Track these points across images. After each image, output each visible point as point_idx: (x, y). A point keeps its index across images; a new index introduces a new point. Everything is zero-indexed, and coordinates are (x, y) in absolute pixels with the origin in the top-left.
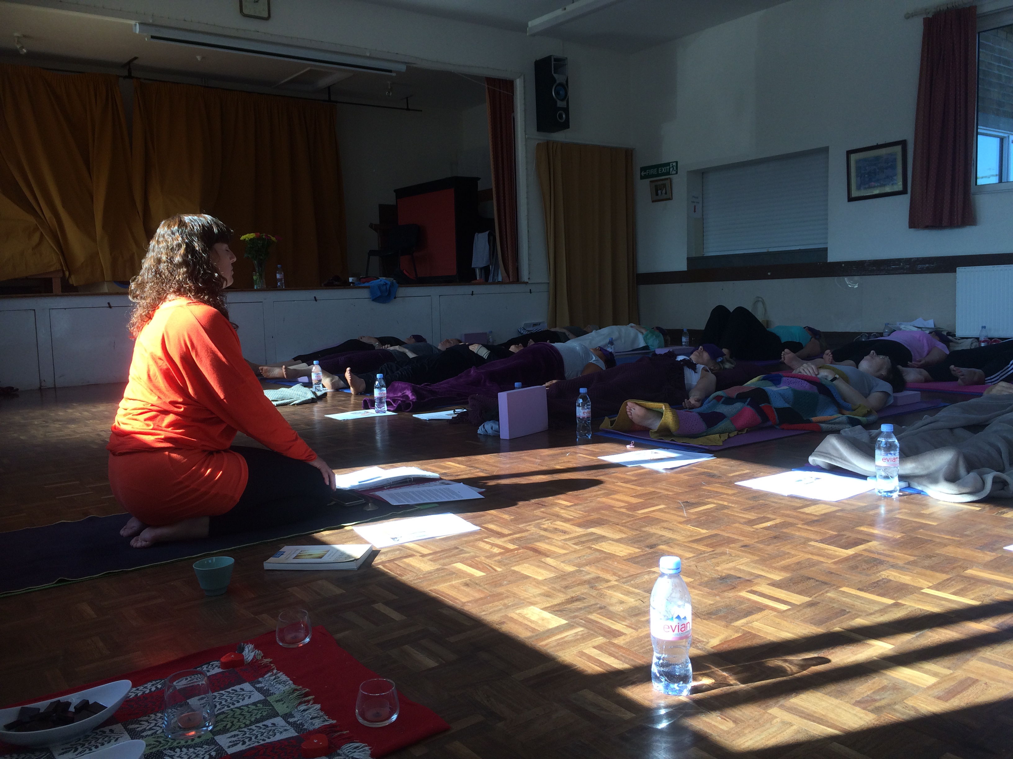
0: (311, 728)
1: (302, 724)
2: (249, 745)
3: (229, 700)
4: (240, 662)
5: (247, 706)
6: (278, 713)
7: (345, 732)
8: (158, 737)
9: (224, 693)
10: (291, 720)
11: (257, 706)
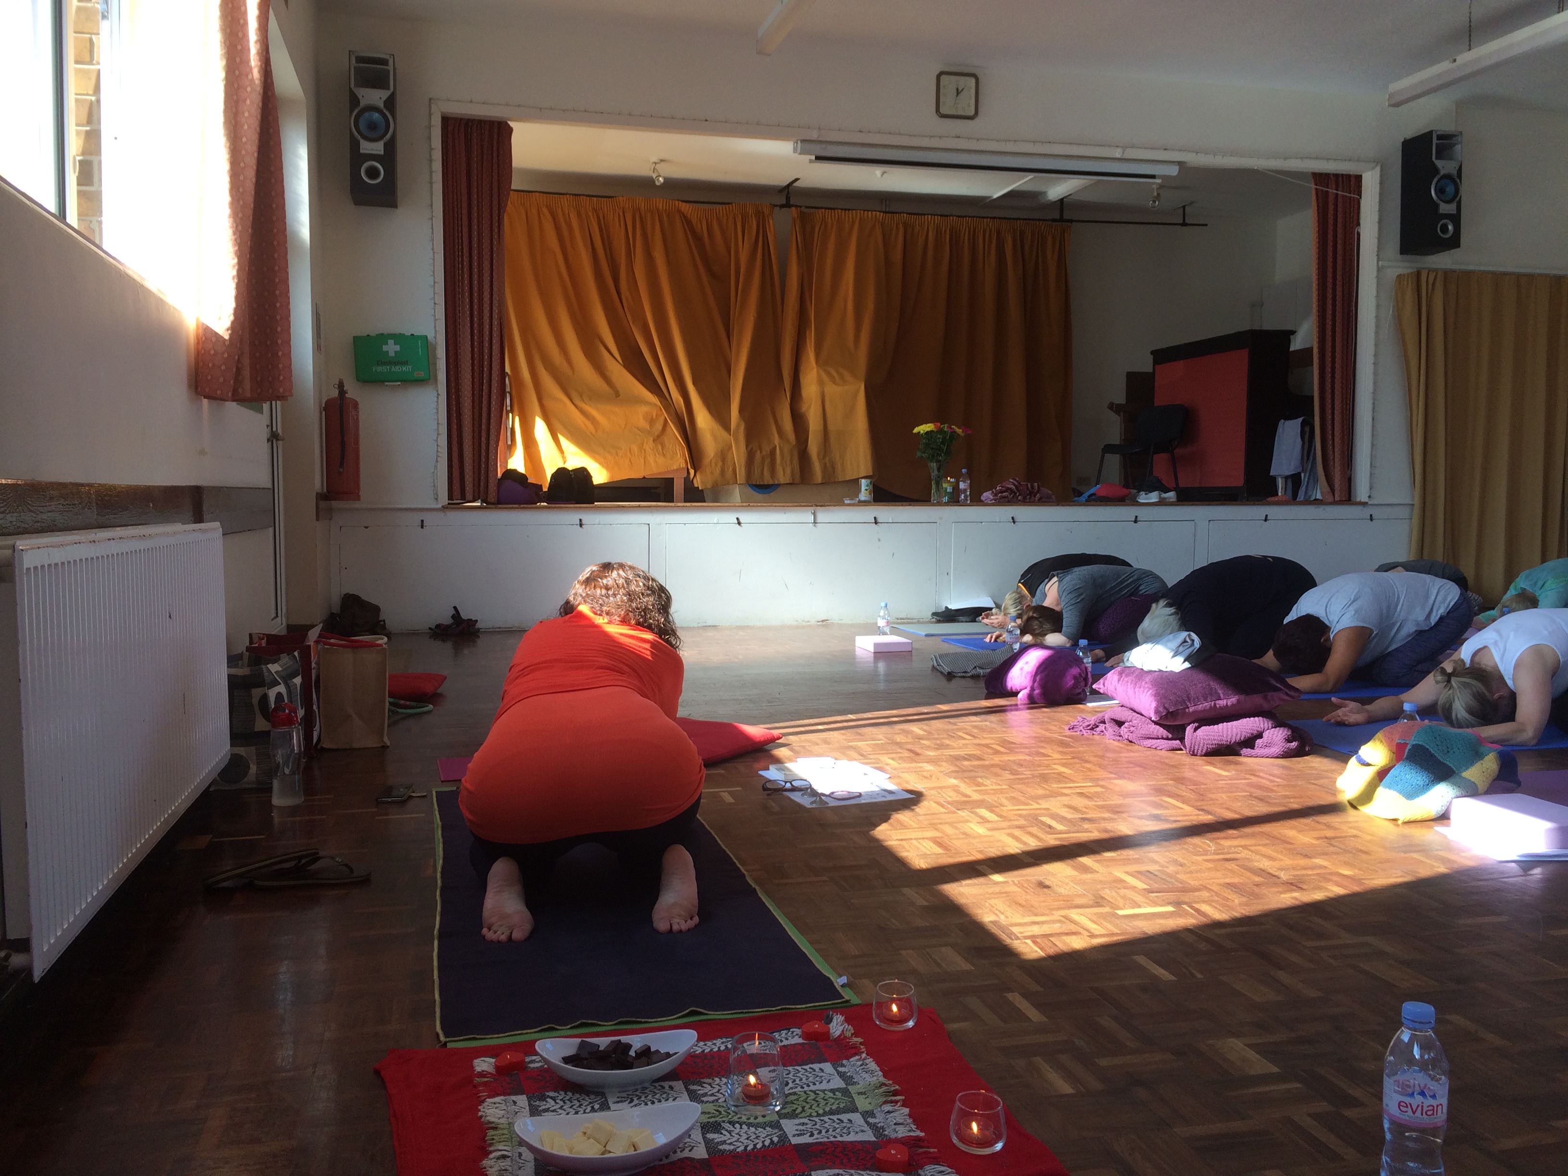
0: (893, 1136)
1: (882, 1128)
2: (817, 1139)
3: (804, 1079)
4: (825, 1036)
5: (824, 1091)
6: (857, 1108)
7: (932, 1150)
8: (719, 1106)
9: (800, 1070)
10: (871, 1120)
11: (835, 1095)
